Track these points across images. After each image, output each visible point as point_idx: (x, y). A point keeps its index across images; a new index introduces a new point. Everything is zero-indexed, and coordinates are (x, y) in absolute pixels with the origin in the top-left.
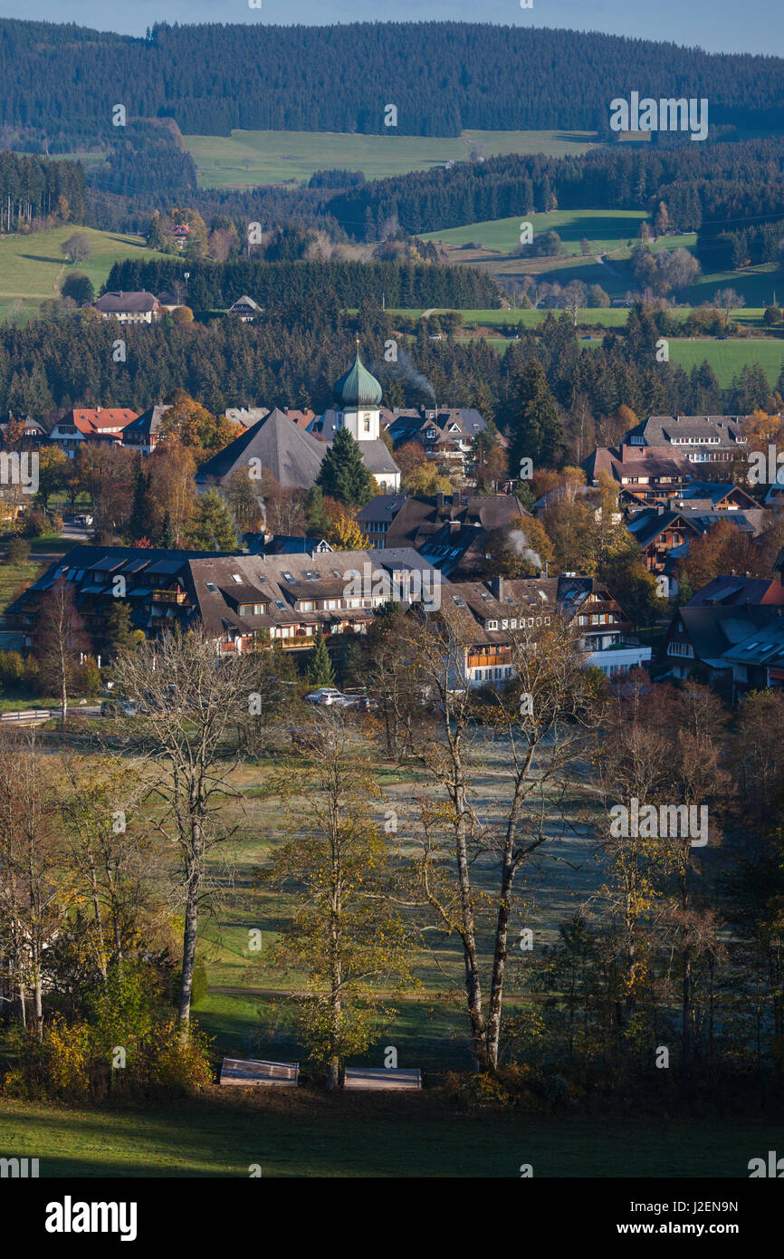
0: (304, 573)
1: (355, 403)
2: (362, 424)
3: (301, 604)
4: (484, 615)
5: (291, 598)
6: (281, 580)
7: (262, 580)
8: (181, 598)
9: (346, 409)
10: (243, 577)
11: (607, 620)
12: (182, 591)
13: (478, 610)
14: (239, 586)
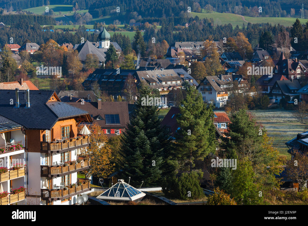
0: (161, 75)
1: (104, 39)
2: (106, 44)
3: (163, 82)
4: (220, 84)
5: (161, 81)
6: (157, 77)
7: (153, 77)
8: (136, 81)
9: (102, 40)
10: (149, 76)
11: (244, 85)
12: (136, 79)
13: (218, 83)
14: (148, 78)
